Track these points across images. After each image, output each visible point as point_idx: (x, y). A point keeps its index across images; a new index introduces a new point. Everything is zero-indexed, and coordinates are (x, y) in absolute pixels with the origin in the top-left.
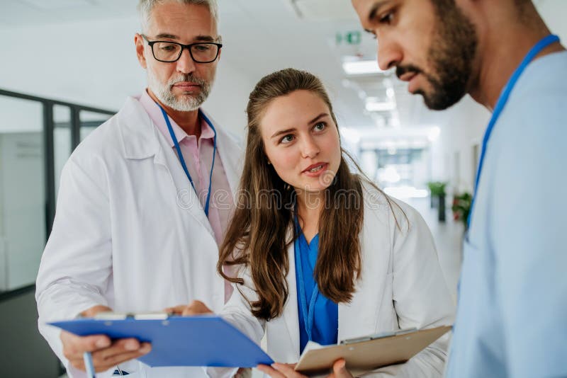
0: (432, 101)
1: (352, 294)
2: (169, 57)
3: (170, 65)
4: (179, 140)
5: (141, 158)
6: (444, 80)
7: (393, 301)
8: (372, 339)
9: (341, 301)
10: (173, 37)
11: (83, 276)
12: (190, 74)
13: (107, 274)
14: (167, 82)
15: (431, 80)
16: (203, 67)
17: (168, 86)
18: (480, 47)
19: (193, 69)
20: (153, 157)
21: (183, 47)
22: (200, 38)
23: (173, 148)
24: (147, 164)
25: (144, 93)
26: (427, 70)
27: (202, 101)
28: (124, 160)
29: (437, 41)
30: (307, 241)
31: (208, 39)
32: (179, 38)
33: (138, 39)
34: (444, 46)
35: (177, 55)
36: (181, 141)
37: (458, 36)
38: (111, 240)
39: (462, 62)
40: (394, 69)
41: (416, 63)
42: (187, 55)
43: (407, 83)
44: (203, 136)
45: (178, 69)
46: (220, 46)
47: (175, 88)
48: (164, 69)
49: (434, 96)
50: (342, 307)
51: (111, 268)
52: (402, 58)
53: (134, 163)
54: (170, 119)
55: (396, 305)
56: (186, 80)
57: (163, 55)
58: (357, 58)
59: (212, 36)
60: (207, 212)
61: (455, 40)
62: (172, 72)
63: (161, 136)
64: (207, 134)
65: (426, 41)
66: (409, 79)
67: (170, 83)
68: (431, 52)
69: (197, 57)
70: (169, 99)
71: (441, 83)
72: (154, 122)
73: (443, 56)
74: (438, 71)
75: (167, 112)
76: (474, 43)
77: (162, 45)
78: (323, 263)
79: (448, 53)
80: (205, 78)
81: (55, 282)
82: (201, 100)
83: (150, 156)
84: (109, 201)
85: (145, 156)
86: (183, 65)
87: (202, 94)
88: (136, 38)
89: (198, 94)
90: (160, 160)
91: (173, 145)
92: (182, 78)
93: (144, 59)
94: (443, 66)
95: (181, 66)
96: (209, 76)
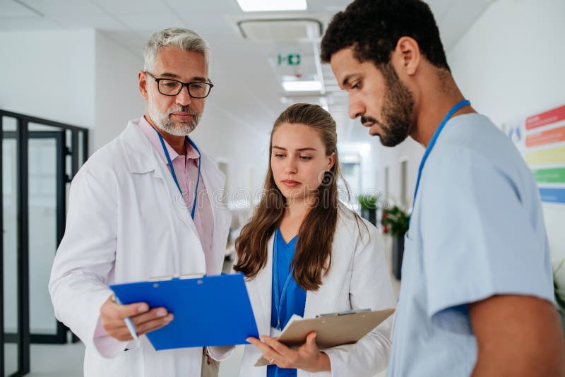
0: (385, 141)
1: (319, 286)
2: (170, 91)
3: (170, 98)
4: (172, 159)
5: (142, 172)
6: (392, 127)
7: (350, 294)
8: (339, 315)
9: (310, 289)
10: (175, 76)
11: (92, 267)
12: (187, 106)
13: (110, 267)
14: (166, 111)
15: (384, 128)
16: (196, 101)
17: (167, 115)
18: (415, 106)
19: (189, 102)
20: (153, 172)
21: (183, 85)
22: (196, 79)
23: (167, 165)
24: (147, 178)
25: (143, 118)
26: (381, 121)
27: (194, 128)
28: (131, 173)
29: (387, 102)
30: (284, 242)
31: (202, 80)
32: (180, 77)
33: (141, 75)
34: (392, 106)
35: (177, 90)
36: (174, 160)
37: (400, 99)
38: (116, 239)
39: (404, 116)
40: (360, 118)
41: (374, 116)
42: (185, 92)
43: (369, 128)
44: (189, 157)
45: (177, 101)
46: (211, 86)
47: (173, 117)
48: (165, 101)
49: (386, 138)
50: (310, 294)
51: (114, 262)
52: (365, 112)
53: (137, 176)
54: (165, 141)
55: (352, 298)
56: (183, 110)
57: (165, 89)
58: (296, 78)
59: (205, 77)
60: (193, 216)
61: (398, 102)
62: (172, 103)
63: (157, 153)
64: (193, 155)
65: (381, 102)
66: (370, 125)
67: (169, 112)
68: (383, 109)
69: (193, 94)
70: (167, 125)
71: (390, 130)
72: (152, 144)
73: (392, 112)
74: (388, 122)
75: (163, 136)
76: (412, 104)
77: (165, 82)
78: (300, 259)
79: (394, 110)
80: (198, 110)
81: (68, 273)
82: (192, 127)
83: (150, 170)
84: (117, 206)
85: (146, 171)
86: (182, 99)
87: (194, 123)
88: (140, 74)
89: (192, 122)
90: (158, 174)
91: (167, 162)
92: (180, 109)
93: (146, 91)
94: (391, 119)
95: (180, 100)
96: (200, 108)
